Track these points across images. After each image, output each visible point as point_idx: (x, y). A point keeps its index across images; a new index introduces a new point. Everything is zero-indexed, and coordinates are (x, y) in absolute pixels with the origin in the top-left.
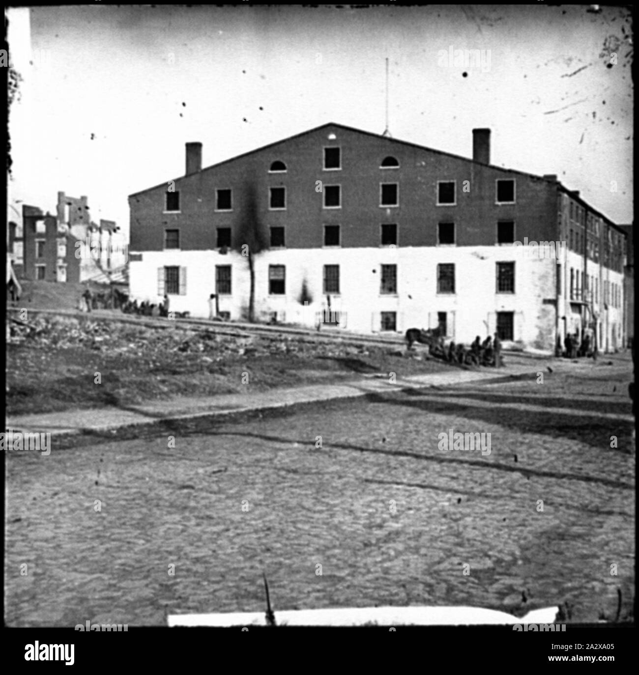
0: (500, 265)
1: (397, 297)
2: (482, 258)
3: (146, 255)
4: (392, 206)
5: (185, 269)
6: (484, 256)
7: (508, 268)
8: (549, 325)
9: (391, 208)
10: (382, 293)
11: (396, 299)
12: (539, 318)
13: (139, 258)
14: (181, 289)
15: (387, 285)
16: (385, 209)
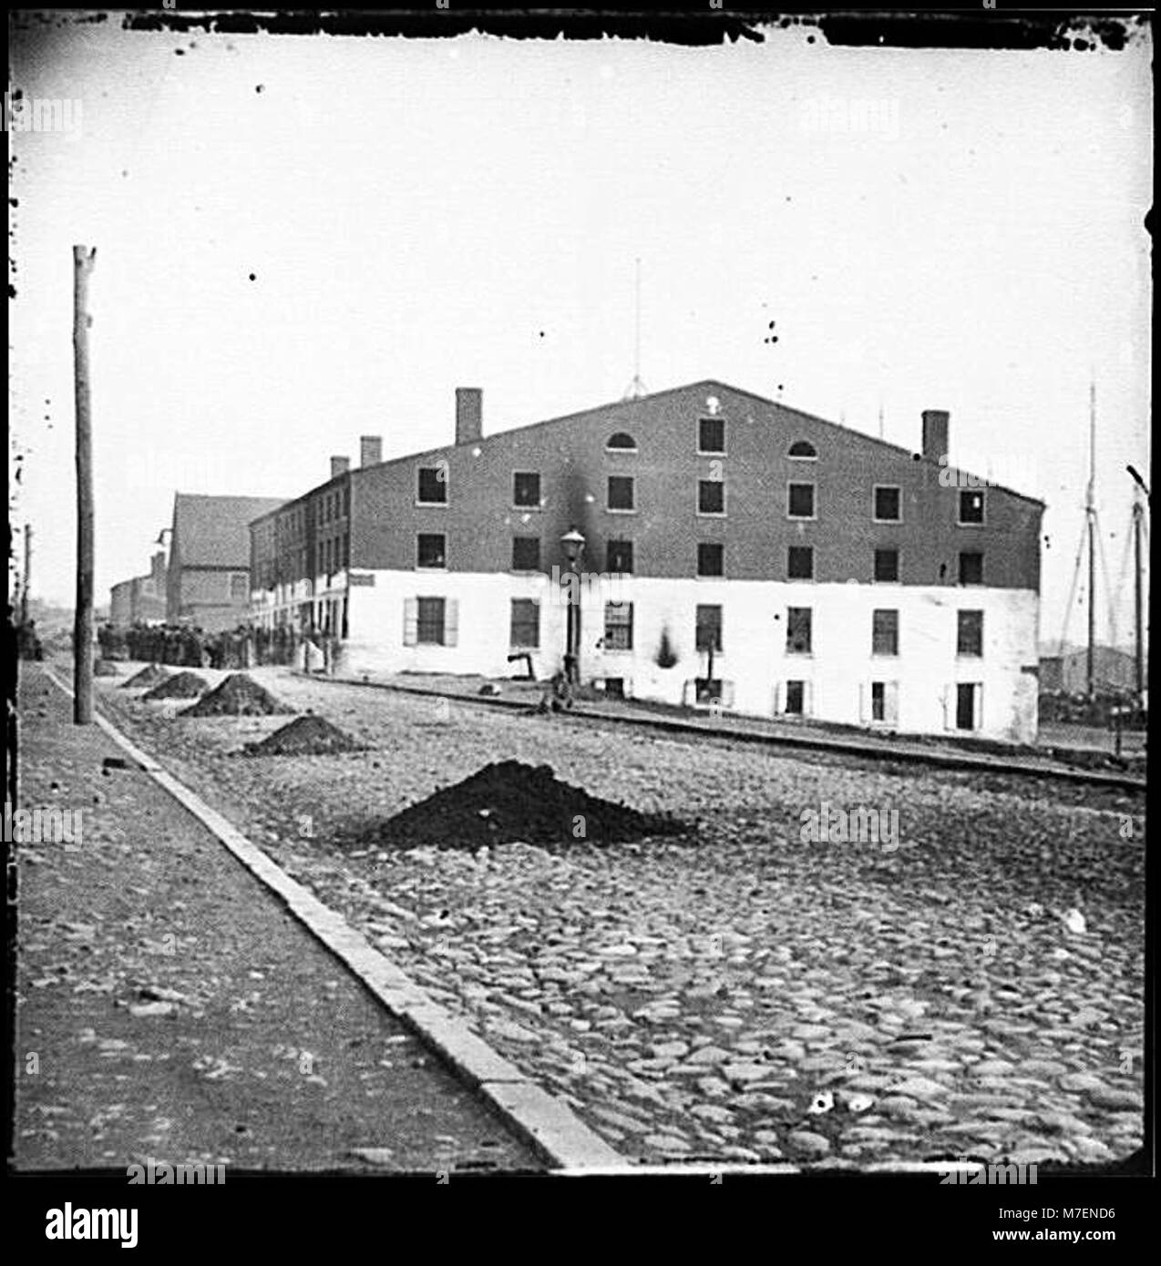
0: (962, 614)
1: (811, 658)
2: (938, 604)
3: (380, 575)
4: (808, 518)
5: (455, 603)
6: (942, 600)
7: (973, 619)
8: (1028, 705)
9: (804, 522)
10: (789, 651)
11: (810, 661)
12: (1016, 693)
13: (370, 581)
14: (448, 637)
15: (795, 639)
16: (795, 522)
